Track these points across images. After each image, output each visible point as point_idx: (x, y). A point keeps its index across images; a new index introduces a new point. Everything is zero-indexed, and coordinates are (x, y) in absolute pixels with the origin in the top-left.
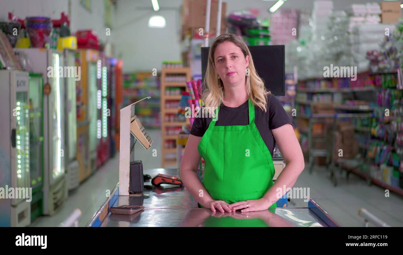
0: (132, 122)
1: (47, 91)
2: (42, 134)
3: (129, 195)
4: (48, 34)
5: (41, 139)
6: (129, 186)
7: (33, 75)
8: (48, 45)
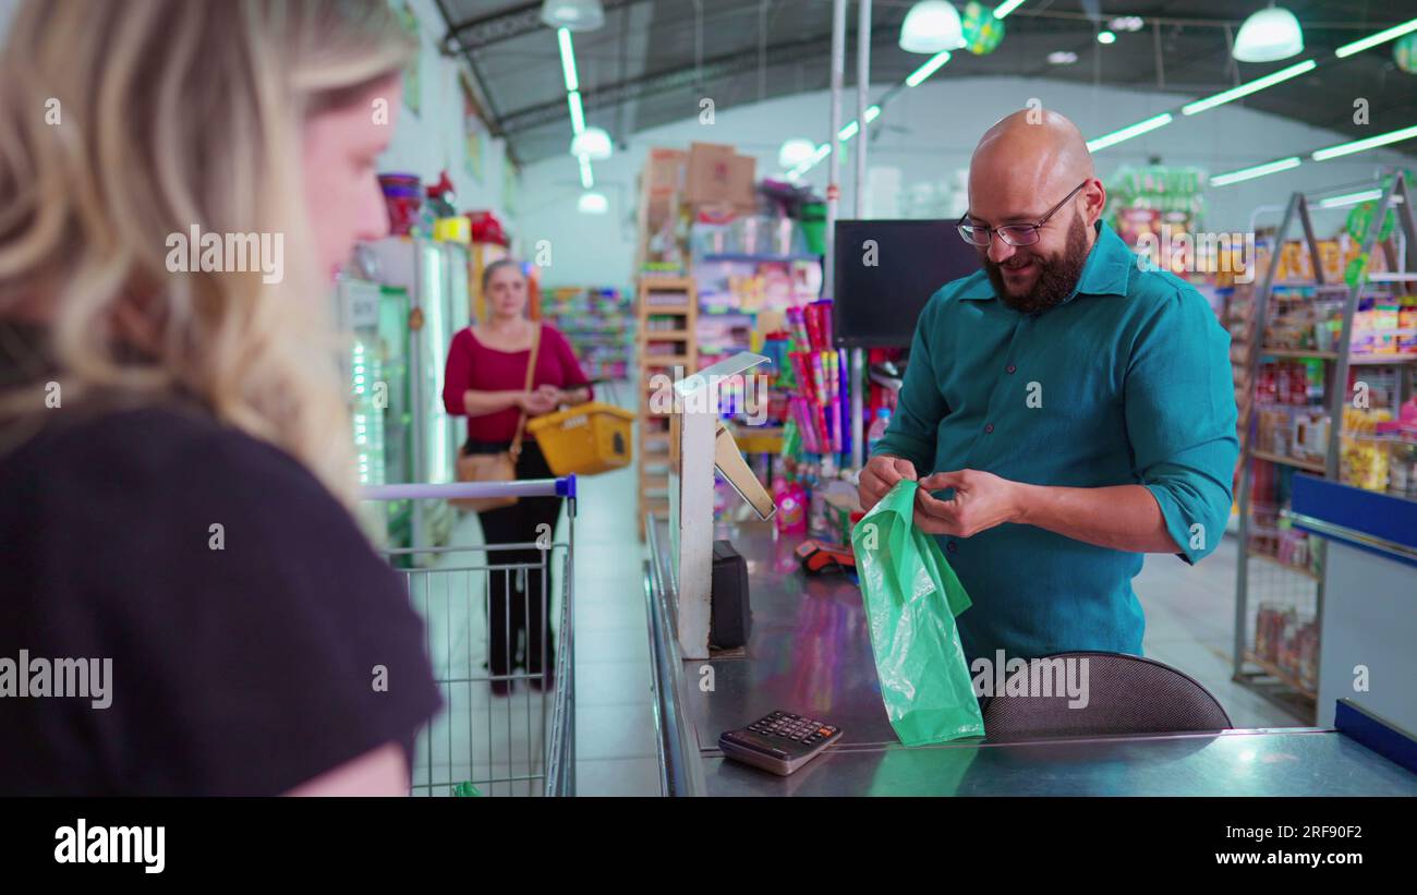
0: (718, 434)
1: (416, 321)
2: (407, 408)
3: (707, 657)
4: (416, 207)
5: (406, 419)
6: (709, 631)
7: (387, 290)
8: (415, 231)
